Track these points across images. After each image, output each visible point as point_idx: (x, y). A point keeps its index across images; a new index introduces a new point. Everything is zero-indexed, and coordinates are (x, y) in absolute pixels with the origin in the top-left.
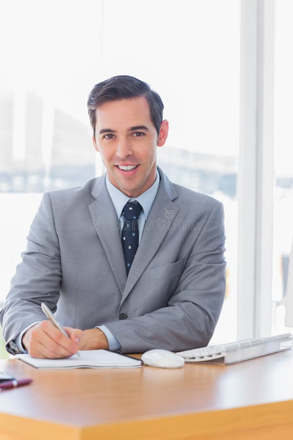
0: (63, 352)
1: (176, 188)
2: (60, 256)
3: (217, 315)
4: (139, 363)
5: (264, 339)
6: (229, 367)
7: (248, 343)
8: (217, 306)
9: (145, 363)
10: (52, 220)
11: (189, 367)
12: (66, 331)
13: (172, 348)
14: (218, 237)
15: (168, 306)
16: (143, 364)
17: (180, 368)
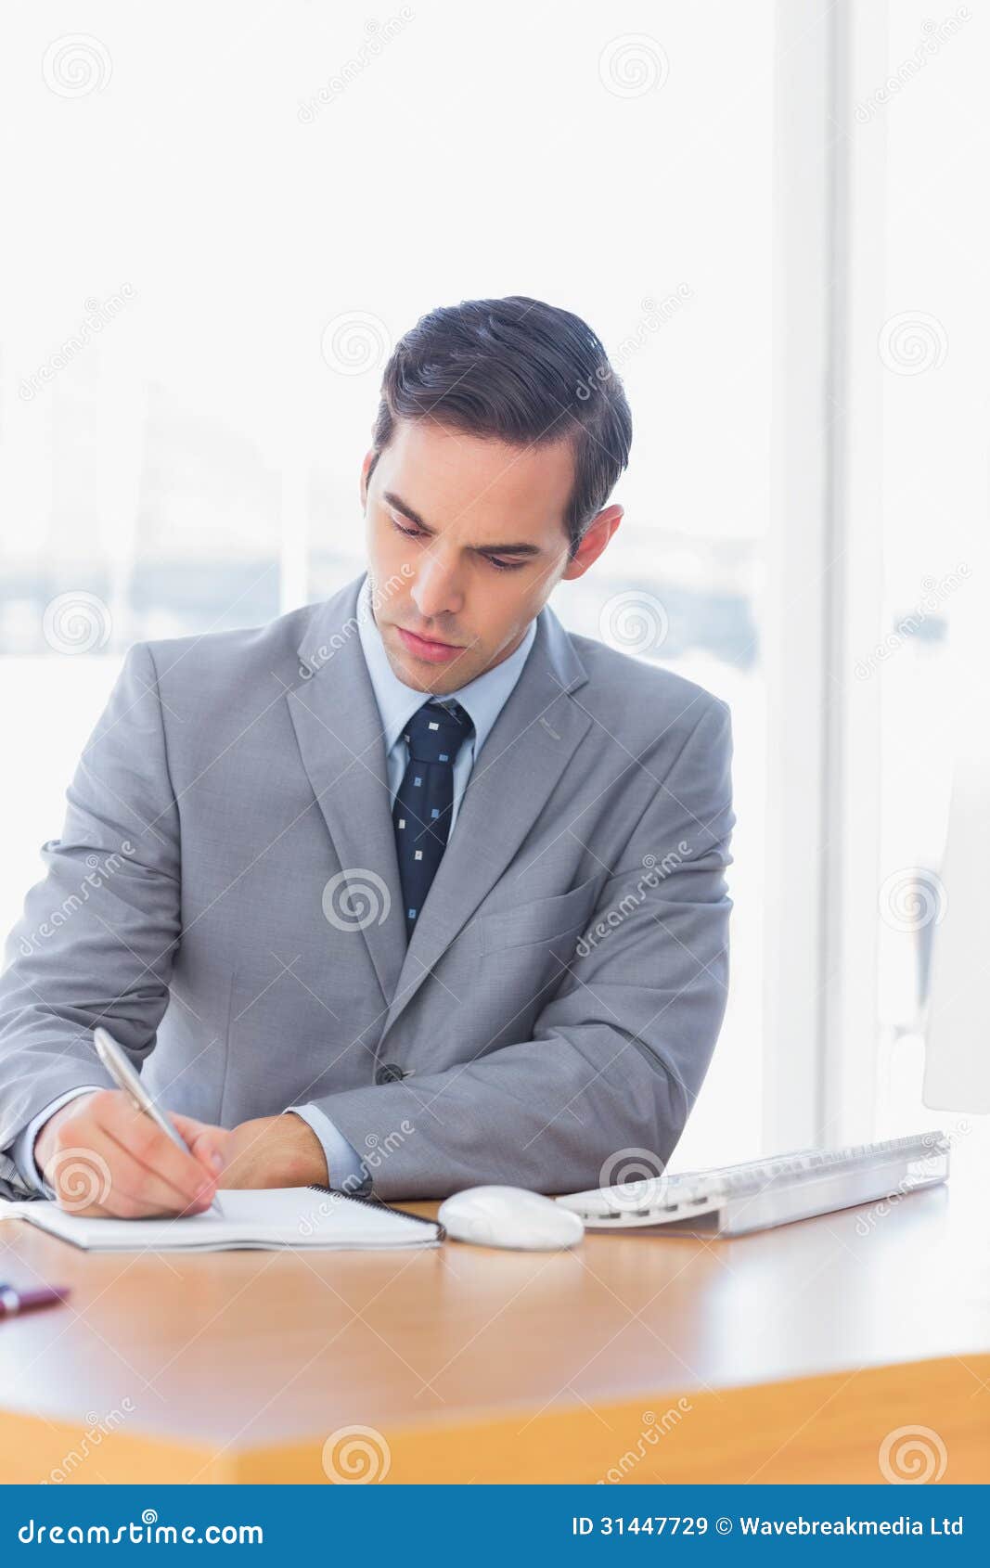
0: (163, 1196)
1: (580, 648)
2: (178, 867)
3: (695, 1073)
4: (431, 1231)
5: (853, 1151)
6: (734, 1248)
7: (799, 1165)
8: (698, 1043)
9: (452, 1230)
10: (159, 740)
11: (600, 1243)
12: (176, 1127)
13: (539, 1182)
14: (711, 815)
15: (531, 1038)
16: (442, 1236)
17: (569, 1248)
